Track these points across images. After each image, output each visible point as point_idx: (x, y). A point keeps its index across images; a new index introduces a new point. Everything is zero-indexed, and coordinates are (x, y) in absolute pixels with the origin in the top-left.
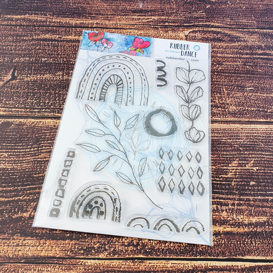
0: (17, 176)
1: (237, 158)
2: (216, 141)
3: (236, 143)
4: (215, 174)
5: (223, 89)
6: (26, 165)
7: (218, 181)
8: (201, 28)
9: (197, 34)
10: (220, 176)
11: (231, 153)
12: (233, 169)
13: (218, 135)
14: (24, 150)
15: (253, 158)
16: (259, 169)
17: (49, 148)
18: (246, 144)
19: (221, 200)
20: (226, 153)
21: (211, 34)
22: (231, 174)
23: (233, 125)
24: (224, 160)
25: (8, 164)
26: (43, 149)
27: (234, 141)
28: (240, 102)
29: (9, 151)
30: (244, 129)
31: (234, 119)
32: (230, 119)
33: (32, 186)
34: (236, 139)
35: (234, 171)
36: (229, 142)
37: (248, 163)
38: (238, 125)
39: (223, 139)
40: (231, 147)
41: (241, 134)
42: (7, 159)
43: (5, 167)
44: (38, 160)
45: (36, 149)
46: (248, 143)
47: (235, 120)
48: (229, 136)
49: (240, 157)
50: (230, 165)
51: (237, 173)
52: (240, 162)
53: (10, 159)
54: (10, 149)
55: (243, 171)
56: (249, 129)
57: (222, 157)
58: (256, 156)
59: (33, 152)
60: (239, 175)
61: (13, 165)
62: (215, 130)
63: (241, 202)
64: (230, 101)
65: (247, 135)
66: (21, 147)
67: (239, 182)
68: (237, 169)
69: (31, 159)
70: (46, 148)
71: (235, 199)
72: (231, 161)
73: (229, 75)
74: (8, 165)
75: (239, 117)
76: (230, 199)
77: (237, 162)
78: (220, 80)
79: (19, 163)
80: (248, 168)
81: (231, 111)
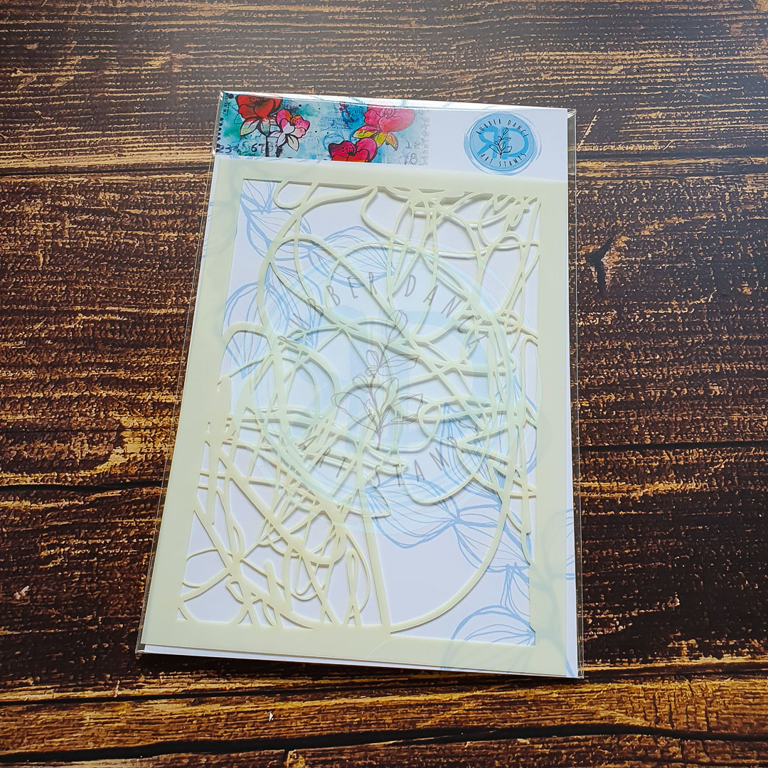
0: (507, 38)
1: (53, 94)
2: (92, 125)
3: (48, 123)
4: (106, 60)
5: (44, 261)
6: (498, 59)
7: (103, 48)
8: (66, 481)
9: (84, 455)
10: (97, 57)
11: (63, 102)
12: (66, 71)
13: (83, 140)
14: (510, 86)
15: (17, 95)
16: (11, 72)
17: (460, 94)
18: (24, 123)
19: (105, 15)
20: (75, 102)
21: (39, 456)
22: (73, 62)
23: (42, 165)
24: (82, 88)
25: (535, 60)
26: (472, 90)
27: (51, 129)
28: (8, 225)
29: (540, 85)
30: (18, 158)
31: (35, 180)
32: (45, 180)
33: (473, 23)
34: (43, 133)
35: (65, 68)
36: (61, 126)
37: (31, 84)
38: (31, 165)
39: (75, 131)
40: (60, 115)
41: (28, 145)
42: (540, 67)
43: (538, 53)
44: (475, 70)
45: (487, 90)
46: (19, 125)
47: (34, 178)
48: (59, 139)
49: (46, 95)
50: (72, 78)
51: (60, 63)
52: (47, 85)
53: (532, 68)
54: (540, 88)
55: (46, 68)
56: (7, 158)
57: (85, 93)
58: (9, 99)
59: (491, 83)
60: (57, 61)
61: (522, 58)
62: (88, 152)
63: (65, 13)
64: (35, 228)
65: (17, 144)
66: (518, 92)
67: (60, 49)
68: (58, 71)
69: (491, 71)
70: (465, 93)
71: (77, 18)
72: (68, 87)
73: (17, 307)
74: (532, 58)
75: (24, 184)
76: (87, 18)
77: (53, 85)
78: (46, 289)
79: (512, 61)
80: (33, 75)
81: (39, 201)
